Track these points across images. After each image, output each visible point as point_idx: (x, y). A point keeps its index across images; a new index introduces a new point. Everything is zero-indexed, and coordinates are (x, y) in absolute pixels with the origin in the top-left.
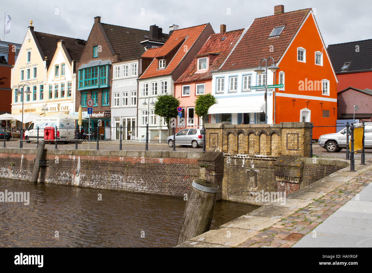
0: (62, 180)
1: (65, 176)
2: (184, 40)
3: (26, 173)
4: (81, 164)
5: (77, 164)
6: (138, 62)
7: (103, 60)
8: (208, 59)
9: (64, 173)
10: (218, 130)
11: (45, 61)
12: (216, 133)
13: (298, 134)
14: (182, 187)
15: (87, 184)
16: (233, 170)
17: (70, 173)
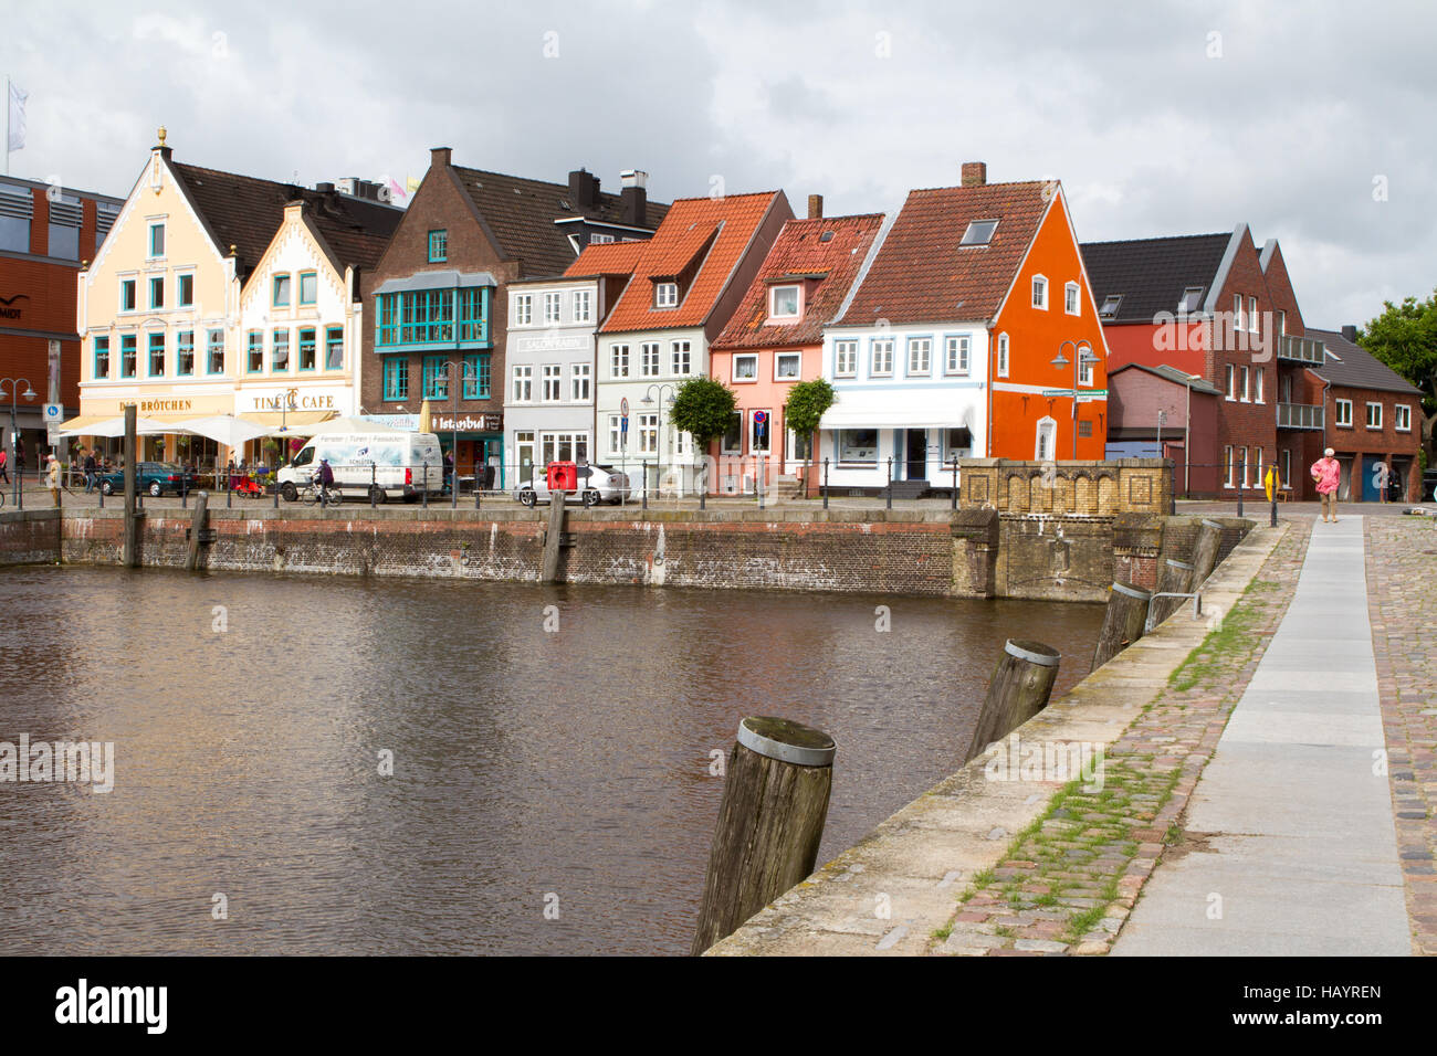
0: (616, 574)
1: (625, 565)
2: (717, 231)
3: (507, 565)
4: (666, 540)
5: (656, 541)
6: (596, 287)
7: (464, 271)
8: (800, 291)
9: (621, 559)
10: (989, 470)
11: (233, 260)
12: (984, 476)
13: (1150, 478)
14: (915, 576)
15: (686, 580)
16: (1020, 543)
17: (639, 558)
